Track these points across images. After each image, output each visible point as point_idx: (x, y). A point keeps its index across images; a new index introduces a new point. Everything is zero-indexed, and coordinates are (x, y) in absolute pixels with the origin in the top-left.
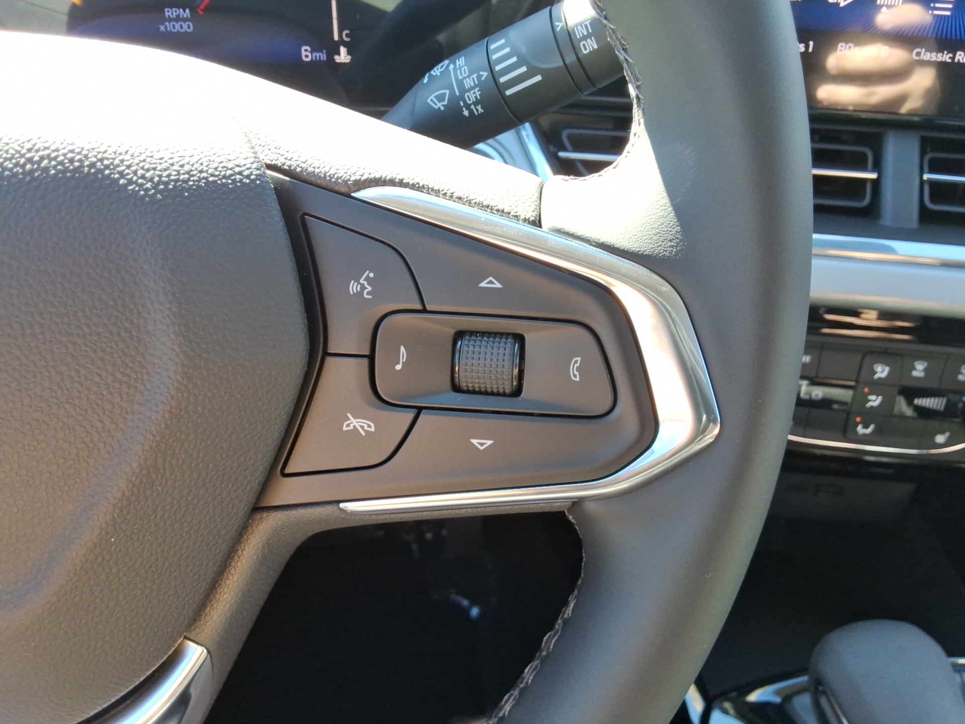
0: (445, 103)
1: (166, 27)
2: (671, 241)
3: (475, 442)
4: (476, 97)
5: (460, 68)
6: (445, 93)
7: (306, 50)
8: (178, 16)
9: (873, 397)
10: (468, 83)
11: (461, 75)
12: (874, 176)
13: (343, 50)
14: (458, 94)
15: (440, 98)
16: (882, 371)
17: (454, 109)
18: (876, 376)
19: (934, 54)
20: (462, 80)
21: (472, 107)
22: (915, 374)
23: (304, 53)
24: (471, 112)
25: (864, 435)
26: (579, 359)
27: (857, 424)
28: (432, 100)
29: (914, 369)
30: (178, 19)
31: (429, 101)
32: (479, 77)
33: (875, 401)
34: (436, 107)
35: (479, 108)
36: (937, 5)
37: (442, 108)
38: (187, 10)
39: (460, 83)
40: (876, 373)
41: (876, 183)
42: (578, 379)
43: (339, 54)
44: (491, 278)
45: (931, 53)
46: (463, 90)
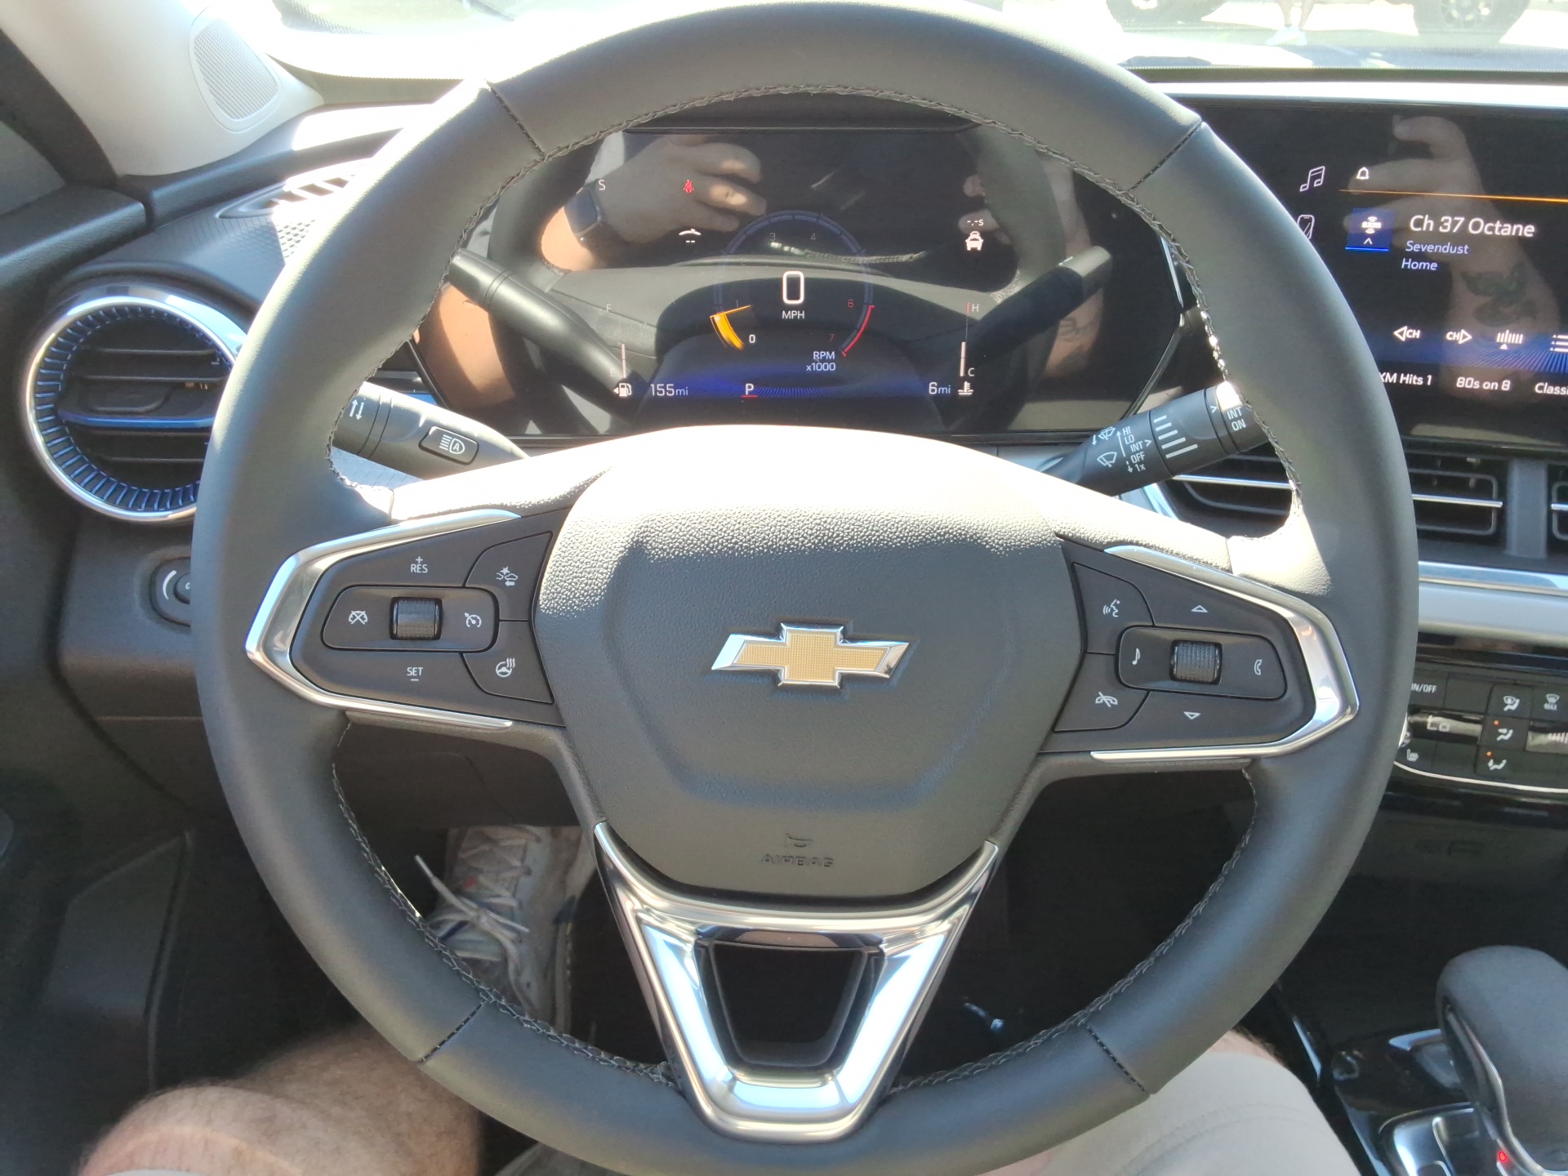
0: (1113, 461)
1: (812, 368)
2: (1324, 585)
3: (1187, 714)
4: (1140, 459)
5: (1127, 436)
6: (1113, 455)
7: (933, 386)
8: (824, 358)
9: (1504, 731)
10: (1134, 448)
11: (1128, 441)
12: (1499, 505)
13: (967, 385)
14: (1124, 455)
15: (1109, 458)
16: (1512, 704)
17: (1120, 466)
18: (1506, 709)
19: (1557, 388)
20: (1129, 445)
21: (1137, 465)
22: (1547, 706)
23: (931, 388)
24: (1135, 469)
25: (1496, 770)
26: (1261, 661)
27: (1489, 759)
28: (1101, 459)
29: (1547, 702)
30: (824, 360)
31: (1098, 459)
32: (1144, 444)
33: (1505, 734)
34: (1105, 465)
35: (1143, 467)
36: (1560, 337)
37: (1110, 466)
38: (833, 353)
39: (1127, 448)
40: (1506, 705)
41: (1501, 512)
42: (1260, 674)
43: (962, 388)
44: (1200, 606)
45: (1554, 387)
46: (1129, 453)
